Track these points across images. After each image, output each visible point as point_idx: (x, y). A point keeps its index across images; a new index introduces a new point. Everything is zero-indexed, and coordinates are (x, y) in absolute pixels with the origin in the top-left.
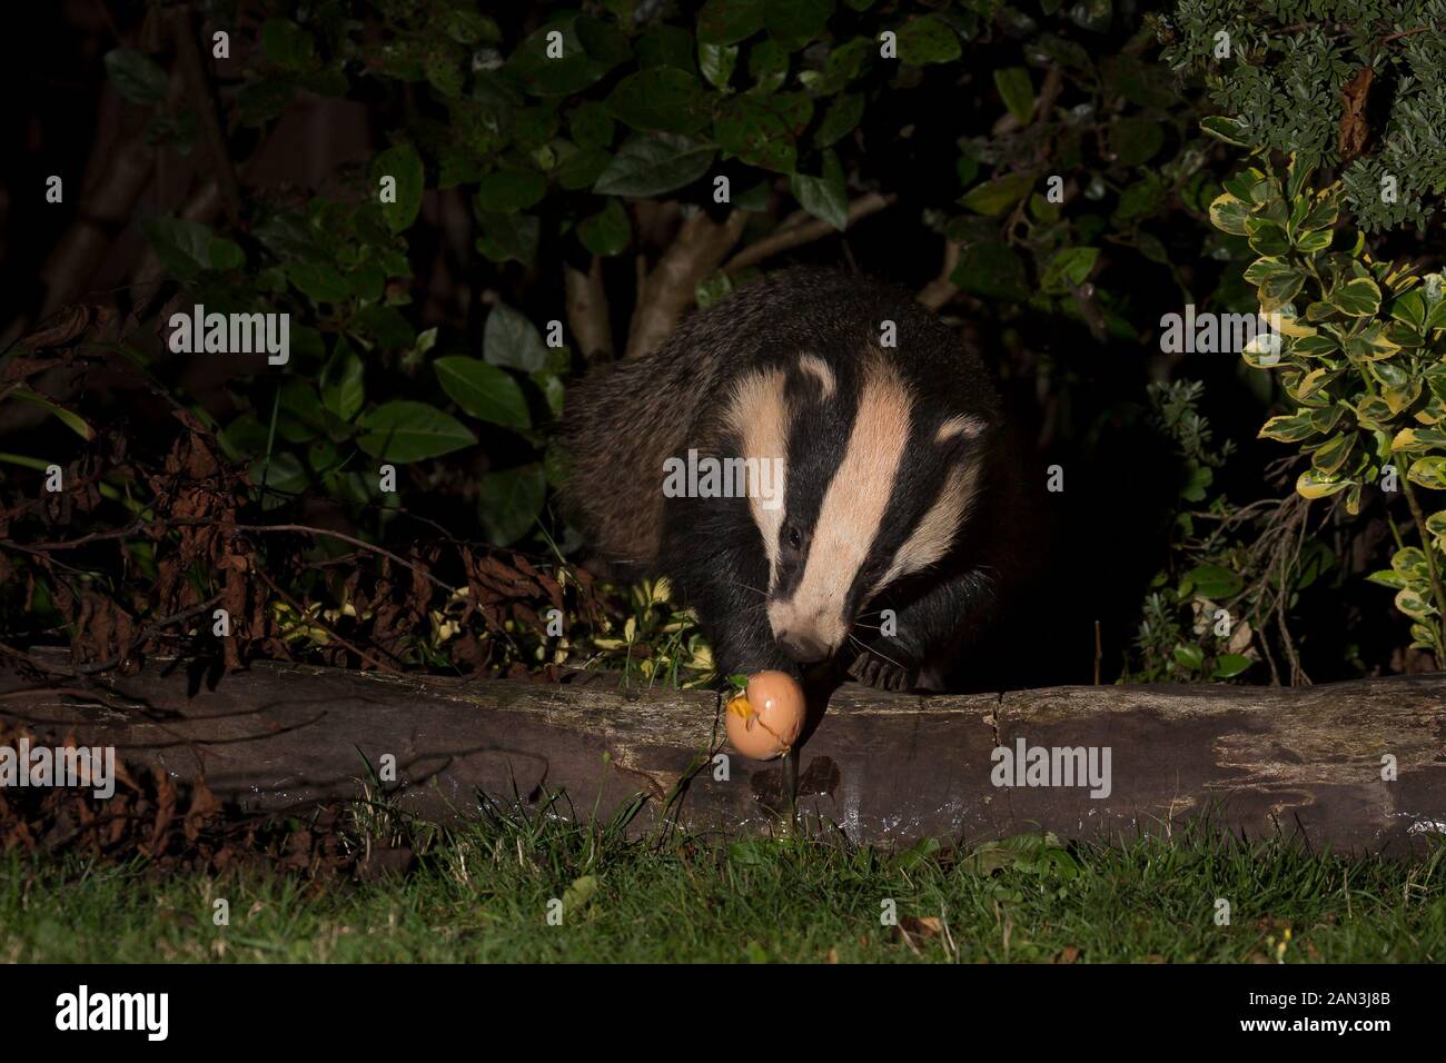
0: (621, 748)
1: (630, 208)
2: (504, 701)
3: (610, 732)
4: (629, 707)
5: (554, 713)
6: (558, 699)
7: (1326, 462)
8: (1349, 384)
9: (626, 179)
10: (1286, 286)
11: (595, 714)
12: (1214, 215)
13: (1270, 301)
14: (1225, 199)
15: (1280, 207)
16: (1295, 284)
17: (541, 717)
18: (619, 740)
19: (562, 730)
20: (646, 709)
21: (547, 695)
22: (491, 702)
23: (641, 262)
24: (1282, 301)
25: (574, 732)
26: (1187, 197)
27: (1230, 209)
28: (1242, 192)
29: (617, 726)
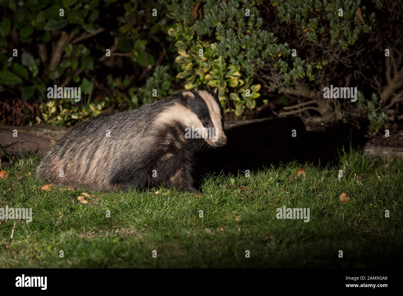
0: (52, 140)
1: (51, 32)
2: (28, 131)
3: (50, 137)
4: (54, 132)
5: (38, 134)
6: (39, 130)
7: (190, 81)
8: (196, 66)
9: (50, 27)
10: (184, 47)
11: (47, 134)
12: (169, 33)
13: (181, 50)
14: (171, 29)
15: (182, 31)
16: (185, 47)
17: (35, 135)
18: (52, 139)
19: (40, 137)
20: (57, 133)
21: (36, 130)
22: (26, 132)
23: (53, 43)
24: (183, 50)
25: (43, 137)
26: (163, 29)
27: (172, 32)
28: (175, 28)
29: (51, 136)
